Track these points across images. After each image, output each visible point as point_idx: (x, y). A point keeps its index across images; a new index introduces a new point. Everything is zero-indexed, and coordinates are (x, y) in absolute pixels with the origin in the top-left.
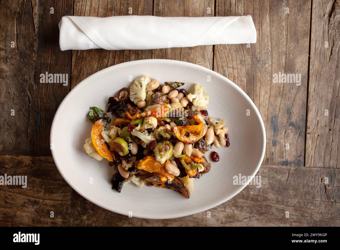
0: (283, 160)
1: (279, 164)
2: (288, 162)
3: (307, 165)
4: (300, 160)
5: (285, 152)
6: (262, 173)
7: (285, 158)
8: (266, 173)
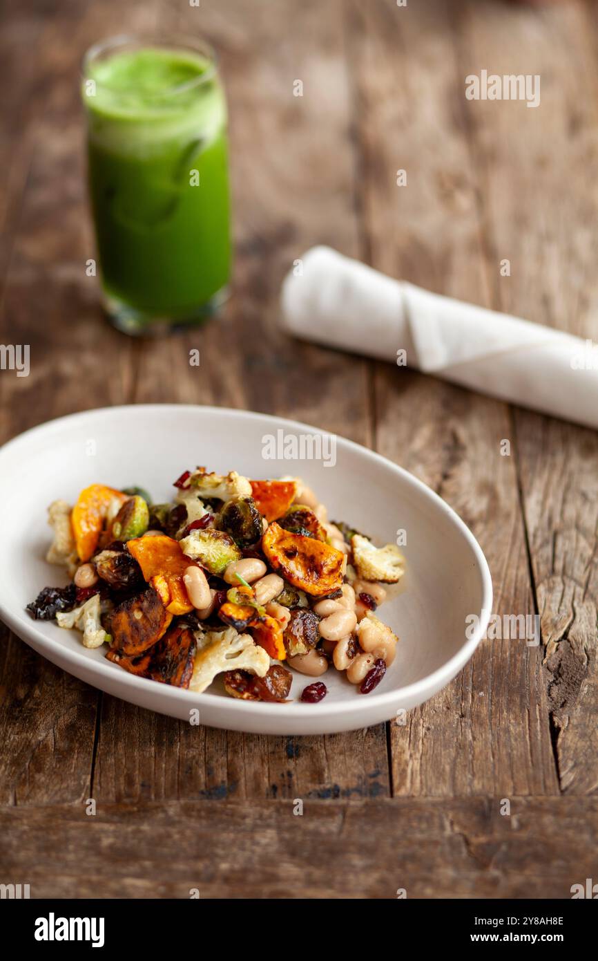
0: (322, 786)
1: (312, 795)
2: (338, 791)
3: (402, 792)
4: (376, 784)
5: (326, 770)
6: (257, 816)
7: (330, 783)
8: (270, 817)
